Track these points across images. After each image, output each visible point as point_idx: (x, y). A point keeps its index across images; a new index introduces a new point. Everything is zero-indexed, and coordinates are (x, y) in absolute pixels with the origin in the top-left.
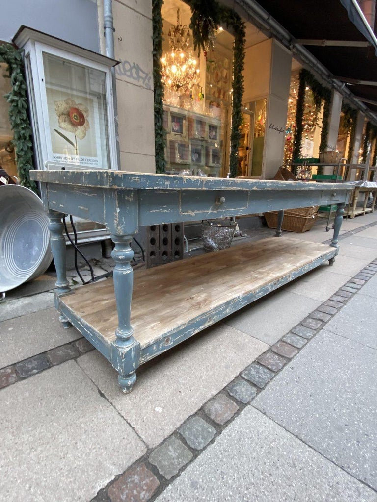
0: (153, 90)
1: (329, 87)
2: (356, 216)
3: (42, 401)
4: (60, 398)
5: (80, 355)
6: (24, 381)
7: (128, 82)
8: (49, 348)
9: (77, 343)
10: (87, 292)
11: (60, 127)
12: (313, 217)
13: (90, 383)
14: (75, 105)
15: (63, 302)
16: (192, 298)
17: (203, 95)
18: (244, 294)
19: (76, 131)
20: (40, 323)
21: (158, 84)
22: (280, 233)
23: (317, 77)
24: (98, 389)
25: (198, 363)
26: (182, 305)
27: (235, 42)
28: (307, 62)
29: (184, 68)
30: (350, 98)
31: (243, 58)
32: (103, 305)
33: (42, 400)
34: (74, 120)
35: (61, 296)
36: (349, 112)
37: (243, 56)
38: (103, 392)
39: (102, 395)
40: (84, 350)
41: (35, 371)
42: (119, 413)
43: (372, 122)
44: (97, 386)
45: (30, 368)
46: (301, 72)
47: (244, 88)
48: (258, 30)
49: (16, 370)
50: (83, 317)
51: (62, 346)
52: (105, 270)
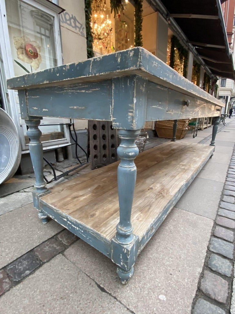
0: (86, 37)
1: (186, 48)
2: (204, 129)
3: (44, 308)
4: (62, 301)
5: (66, 249)
6: (19, 286)
7: (68, 29)
8: (35, 245)
9: (59, 236)
10: (63, 190)
11: (18, 58)
12: (187, 129)
13: (86, 278)
14: (30, 41)
15: (44, 201)
16: (152, 188)
17: (114, 48)
18: (186, 181)
19: (31, 62)
20: (19, 220)
21: (90, 33)
22: (175, 139)
23: (181, 42)
24: (96, 283)
25: (170, 243)
26: (148, 195)
27: (135, 11)
28: (176, 31)
29: (104, 25)
30: (197, 57)
31: (141, 23)
32: (82, 201)
33: (44, 306)
34: (30, 53)
35: (41, 196)
36: (196, 65)
37: (141, 21)
38: (102, 286)
39: (103, 290)
40: (68, 242)
41: (28, 272)
42: (128, 309)
43: (207, 73)
44: (94, 280)
45: (22, 270)
46: (172, 37)
47: (142, 43)
48: (149, 5)
49: (8, 274)
50: (70, 214)
51: (46, 241)
52: (60, 171)
